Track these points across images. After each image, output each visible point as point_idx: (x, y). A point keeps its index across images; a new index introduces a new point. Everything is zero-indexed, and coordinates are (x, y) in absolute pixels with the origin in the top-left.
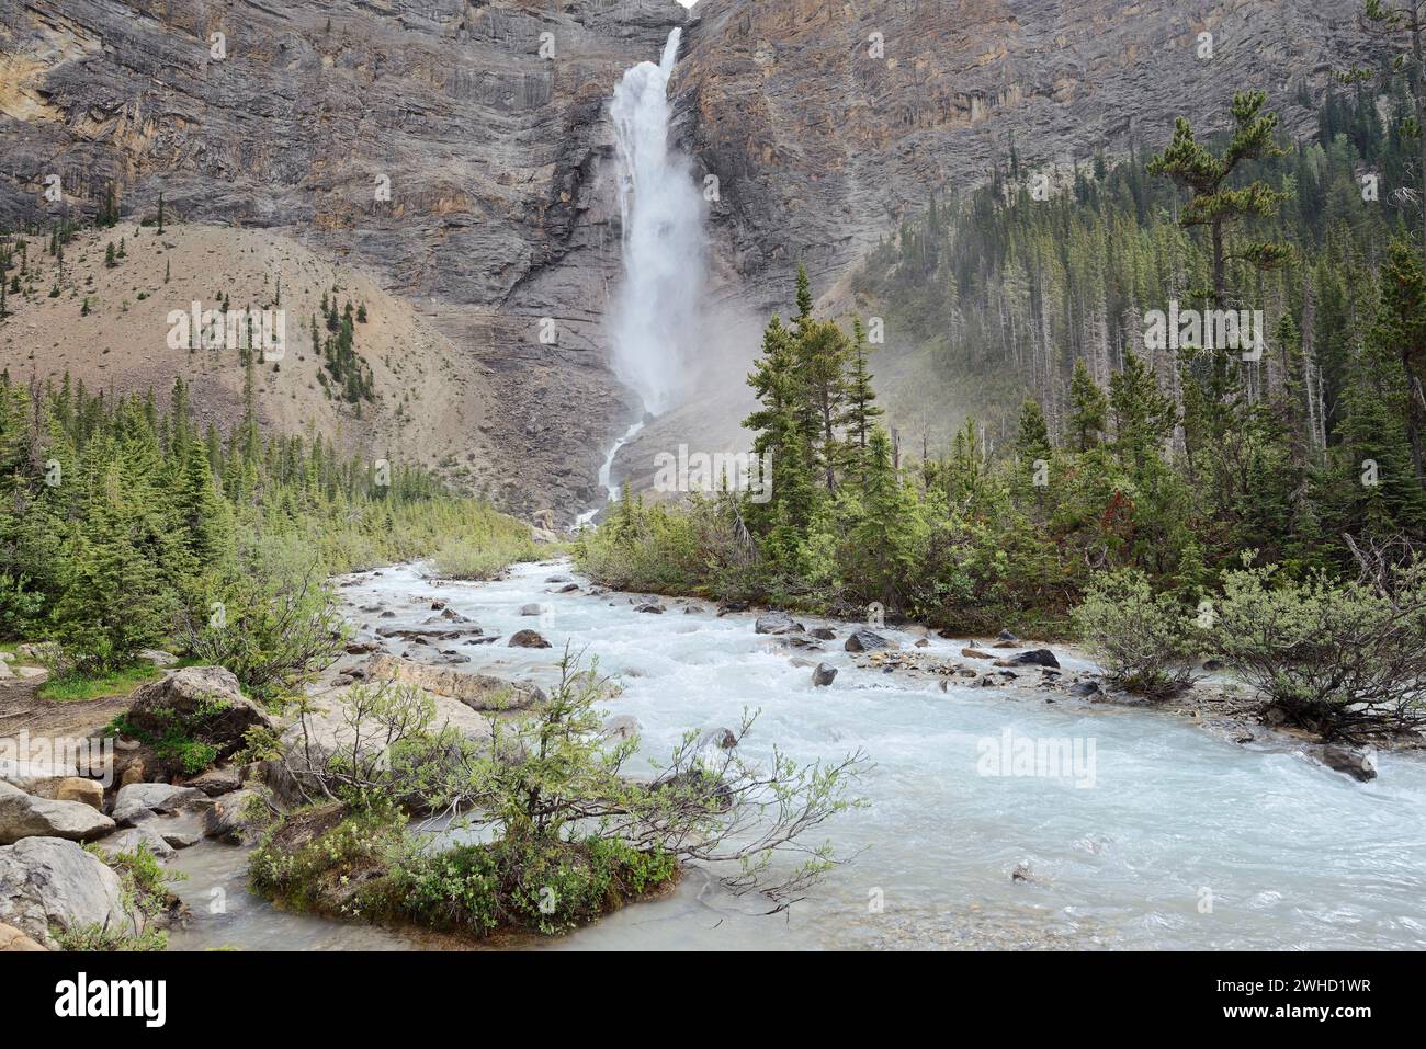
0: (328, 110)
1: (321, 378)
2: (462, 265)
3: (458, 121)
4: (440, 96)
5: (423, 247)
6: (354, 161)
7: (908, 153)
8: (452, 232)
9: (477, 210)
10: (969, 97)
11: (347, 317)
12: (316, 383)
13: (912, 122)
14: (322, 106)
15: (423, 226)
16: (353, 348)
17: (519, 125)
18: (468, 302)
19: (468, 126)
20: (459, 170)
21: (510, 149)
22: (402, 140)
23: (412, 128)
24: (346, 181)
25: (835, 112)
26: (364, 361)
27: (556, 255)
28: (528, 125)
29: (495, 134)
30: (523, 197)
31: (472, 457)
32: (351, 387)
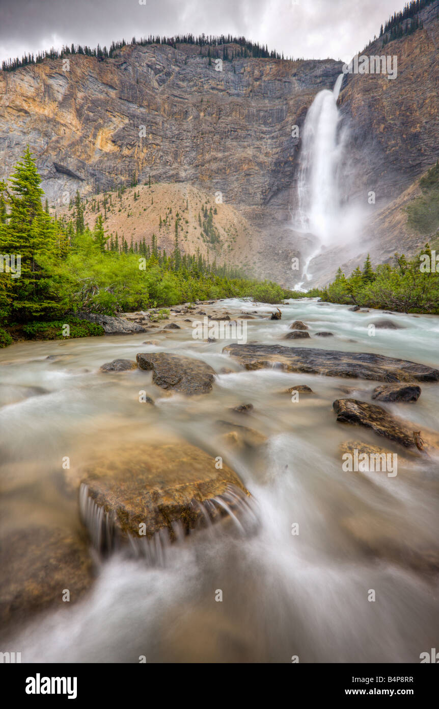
0: (202, 134)
1: (202, 235)
2: (251, 191)
3: (249, 133)
4: (243, 122)
5: (236, 184)
6: (212, 153)
8: (247, 177)
9: (257, 168)
11: (210, 212)
12: (200, 237)
14: (201, 132)
15: (237, 176)
16: (213, 224)
17: (273, 131)
18: (253, 205)
19: (253, 134)
20: (250, 152)
21: (269, 141)
22: (229, 143)
23: (232, 137)
24: (209, 162)
26: (216, 228)
27: (287, 184)
28: (277, 130)
29: (264, 136)
30: (274, 160)
31: (255, 263)
32: (212, 238)
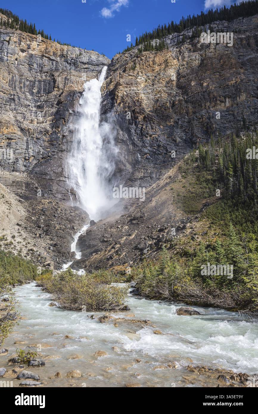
3: (12, 97)
4: (6, 86)
7: (200, 118)
9: (20, 133)
10: (225, 98)
13: (201, 107)
17: (39, 100)
18: (13, 171)
19: (17, 99)
20: (13, 116)
21: (35, 109)
25: (170, 102)
27: (53, 153)
30: (40, 129)
